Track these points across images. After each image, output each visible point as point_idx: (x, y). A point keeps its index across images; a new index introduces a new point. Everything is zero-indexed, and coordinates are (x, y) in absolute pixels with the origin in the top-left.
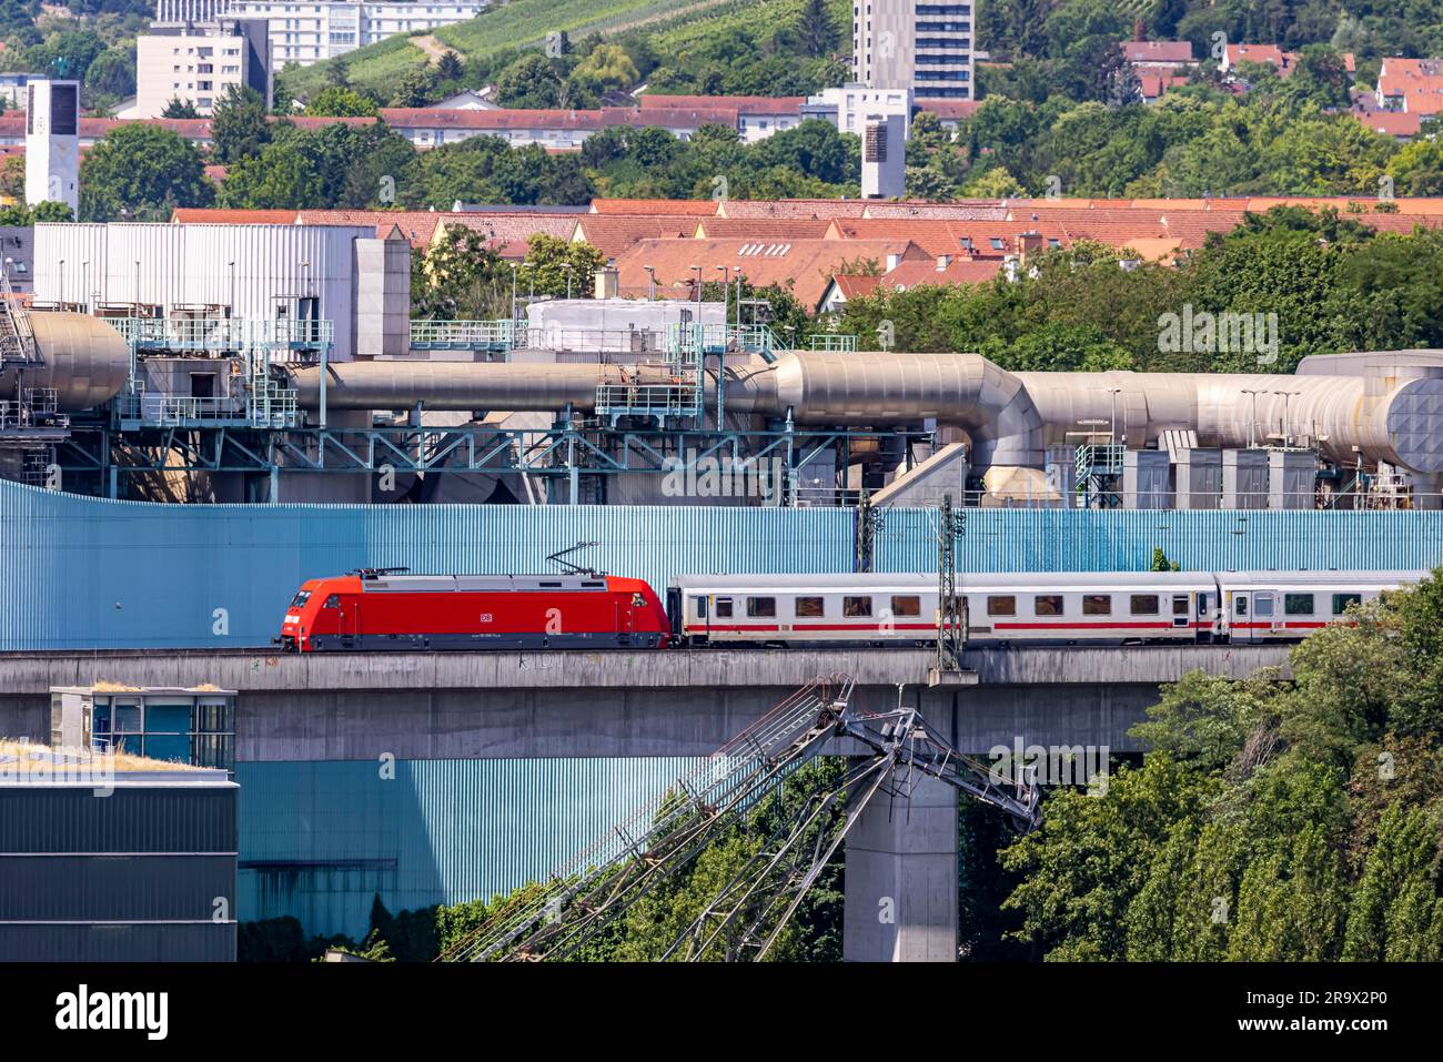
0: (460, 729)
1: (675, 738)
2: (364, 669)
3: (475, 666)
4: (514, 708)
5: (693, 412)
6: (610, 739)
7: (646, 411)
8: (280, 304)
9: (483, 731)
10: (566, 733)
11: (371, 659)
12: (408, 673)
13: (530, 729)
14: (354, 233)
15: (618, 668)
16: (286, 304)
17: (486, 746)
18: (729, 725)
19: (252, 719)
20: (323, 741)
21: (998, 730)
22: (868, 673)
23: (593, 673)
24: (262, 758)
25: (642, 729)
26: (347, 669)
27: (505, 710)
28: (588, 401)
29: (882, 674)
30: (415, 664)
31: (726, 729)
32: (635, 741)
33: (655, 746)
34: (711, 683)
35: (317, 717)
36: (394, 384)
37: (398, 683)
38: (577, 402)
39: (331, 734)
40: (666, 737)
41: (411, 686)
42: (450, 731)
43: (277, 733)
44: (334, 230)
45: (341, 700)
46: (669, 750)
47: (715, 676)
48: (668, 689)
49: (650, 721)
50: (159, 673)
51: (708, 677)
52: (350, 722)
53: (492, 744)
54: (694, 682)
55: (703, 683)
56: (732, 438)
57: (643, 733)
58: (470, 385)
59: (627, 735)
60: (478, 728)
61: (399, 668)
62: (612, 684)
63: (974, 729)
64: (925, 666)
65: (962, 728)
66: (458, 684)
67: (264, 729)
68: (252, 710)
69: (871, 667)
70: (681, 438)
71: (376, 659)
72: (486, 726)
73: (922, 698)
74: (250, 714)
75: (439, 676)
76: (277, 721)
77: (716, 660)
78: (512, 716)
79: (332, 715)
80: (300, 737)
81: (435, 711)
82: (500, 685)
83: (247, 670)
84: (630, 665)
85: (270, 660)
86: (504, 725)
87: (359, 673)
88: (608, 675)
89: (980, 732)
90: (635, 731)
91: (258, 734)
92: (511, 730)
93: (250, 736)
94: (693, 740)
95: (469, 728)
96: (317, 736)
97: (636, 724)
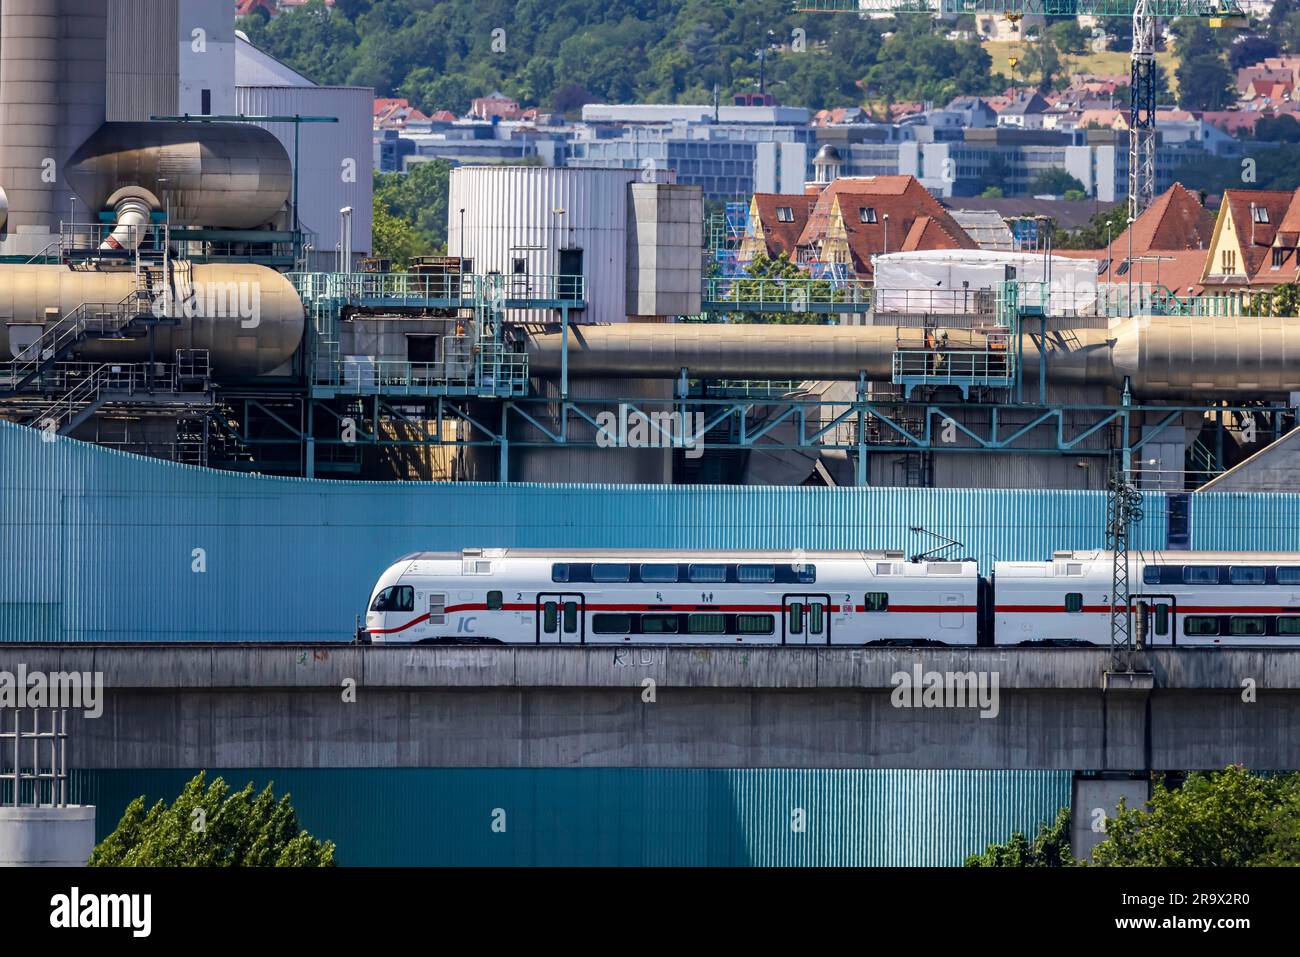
0: (556, 734)
1: (812, 748)
2: (430, 664)
3: (561, 662)
4: (620, 711)
5: (1004, 381)
6: (736, 748)
7: (948, 380)
8: (518, 257)
9: (583, 737)
10: (682, 740)
11: (438, 653)
12: (482, 669)
13: (639, 734)
14: (630, 176)
15: (731, 666)
16: (524, 256)
17: (586, 754)
18: (877, 733)
19: (311, 719)
20: (395, 745)
21: (1201, 743)
22: (1031, 675)
23: (702, 672)
24: (322, 764)
25: (772, 736)
26: (409, 664)
27: (609, 713)
28: (884, 369)
29: (1046, 676)
30: (491, 659)
31: (872, 737)
32: (765, 750)
33: (788, 756)
34: (842, 685)
35: (387, 718)
36: (651, 349)
37: (470, 681)
38: (871, 369)
39: (403, 738)
40: (801, 745)
41: (486, 683)
42: (544, 735)
43: (339, 736)
44: (602, 175)
45: (414, 699)
46: (805, 761)
47: (846, 677)
48: (792, 691)
49: (783, 728)
50: (189, 666)
51: (838, 677)
52: (427, 725)
53: (594, 751)
54: (822, 682)
55: (833, 684)
56: (1056, 412)
57: (774, 741)
58: (742, 349)
59: (754, 744)
60: (578, 732)
61: (471, 663)
62: (725, 685)
63: (1171, 741)
64: (1097, 669)
65: (1156, 741)
66: (541, 682)
67: (324, 729)
68: (310, 709)
69: (1033, 668)
70: (995, 411)
71: (444, 652)
72: (586, 731)
73: (1109, 705)
74: (308, 715)
75: (518, 674)
76: (339, 722)
77: (848, 658)
78: (618, 719)
79: (405, 716)
80: (367, 741)
81: (527, 713)
82: (590, 684)
83: (292, 664)
84: (745, 663)
85: (319, 654)
86: (609, 730)
87: (423, 669)
88: (720, 674)
89: (1177, 746)
90: (764, 739)
91: (317, 737)
92: (615, 737)
93: (308, 739)
94: (833, 750)
95: (566, 733)
96: (386, 739)
97: (765, 731)
